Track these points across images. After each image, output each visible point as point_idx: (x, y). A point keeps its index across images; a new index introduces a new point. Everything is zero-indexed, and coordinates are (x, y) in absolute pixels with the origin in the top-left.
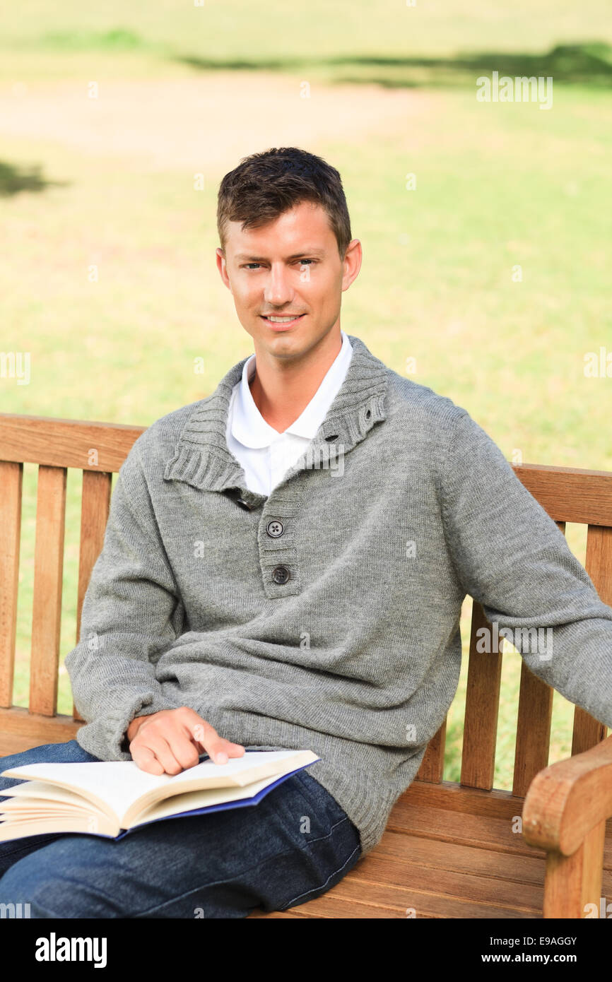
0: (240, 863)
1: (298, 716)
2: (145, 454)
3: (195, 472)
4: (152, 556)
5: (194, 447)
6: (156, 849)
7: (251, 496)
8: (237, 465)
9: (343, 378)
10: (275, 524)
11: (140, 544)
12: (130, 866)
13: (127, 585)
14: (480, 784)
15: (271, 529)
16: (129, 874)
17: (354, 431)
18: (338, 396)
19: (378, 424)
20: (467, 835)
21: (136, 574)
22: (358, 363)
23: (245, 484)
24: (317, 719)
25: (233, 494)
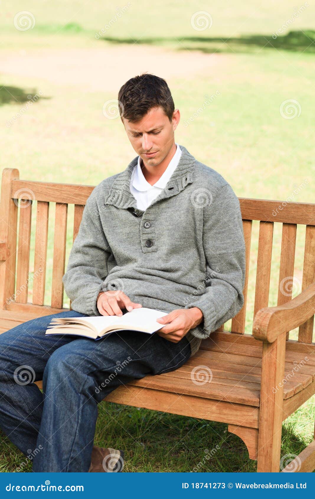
0: (144, 353)
1: (165, 298)
2: (97, 194)
3: (117, 201)
4: (98, 236)
5: (117, 191)
6: (112, 345)
7: (138, 211)
8: (134, 198)
9: (177, 164)
10: (147, 223)
11: (93, 231)
12: (102, 351)
13: (87, 249)
14: (239, 331)
15: (146, 225)
16: (101, 353)
17: (180, 187)
18: (175, 171)
19: (189, 184)
20: (234, 351)
21: (91, 244)
22: (183, 158)
23: (136, 206)
24: (173, 298)
25: (131, 210)
